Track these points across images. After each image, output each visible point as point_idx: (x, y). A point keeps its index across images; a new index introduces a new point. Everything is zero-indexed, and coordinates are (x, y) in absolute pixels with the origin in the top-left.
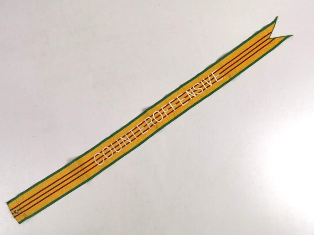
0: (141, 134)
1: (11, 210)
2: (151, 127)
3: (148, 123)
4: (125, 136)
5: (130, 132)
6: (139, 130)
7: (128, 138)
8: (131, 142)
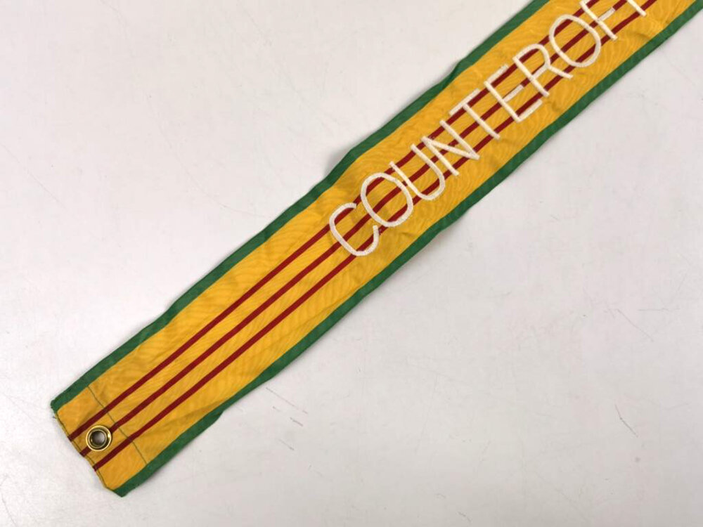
0: (510, 120)
1: (71, 437)
2: (548, 87)
3: (533, 73)
4: (441, 130)
5: (462, 111)
6: (498, 106)
7: (457, 136)
8: (475, 156)
